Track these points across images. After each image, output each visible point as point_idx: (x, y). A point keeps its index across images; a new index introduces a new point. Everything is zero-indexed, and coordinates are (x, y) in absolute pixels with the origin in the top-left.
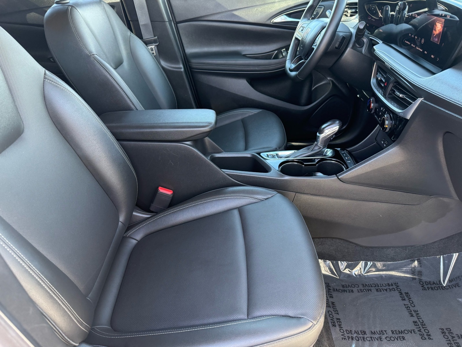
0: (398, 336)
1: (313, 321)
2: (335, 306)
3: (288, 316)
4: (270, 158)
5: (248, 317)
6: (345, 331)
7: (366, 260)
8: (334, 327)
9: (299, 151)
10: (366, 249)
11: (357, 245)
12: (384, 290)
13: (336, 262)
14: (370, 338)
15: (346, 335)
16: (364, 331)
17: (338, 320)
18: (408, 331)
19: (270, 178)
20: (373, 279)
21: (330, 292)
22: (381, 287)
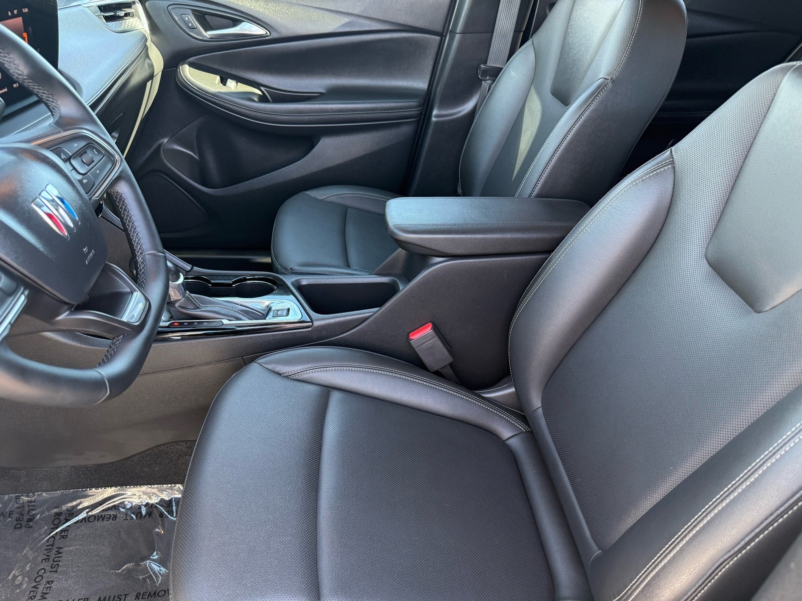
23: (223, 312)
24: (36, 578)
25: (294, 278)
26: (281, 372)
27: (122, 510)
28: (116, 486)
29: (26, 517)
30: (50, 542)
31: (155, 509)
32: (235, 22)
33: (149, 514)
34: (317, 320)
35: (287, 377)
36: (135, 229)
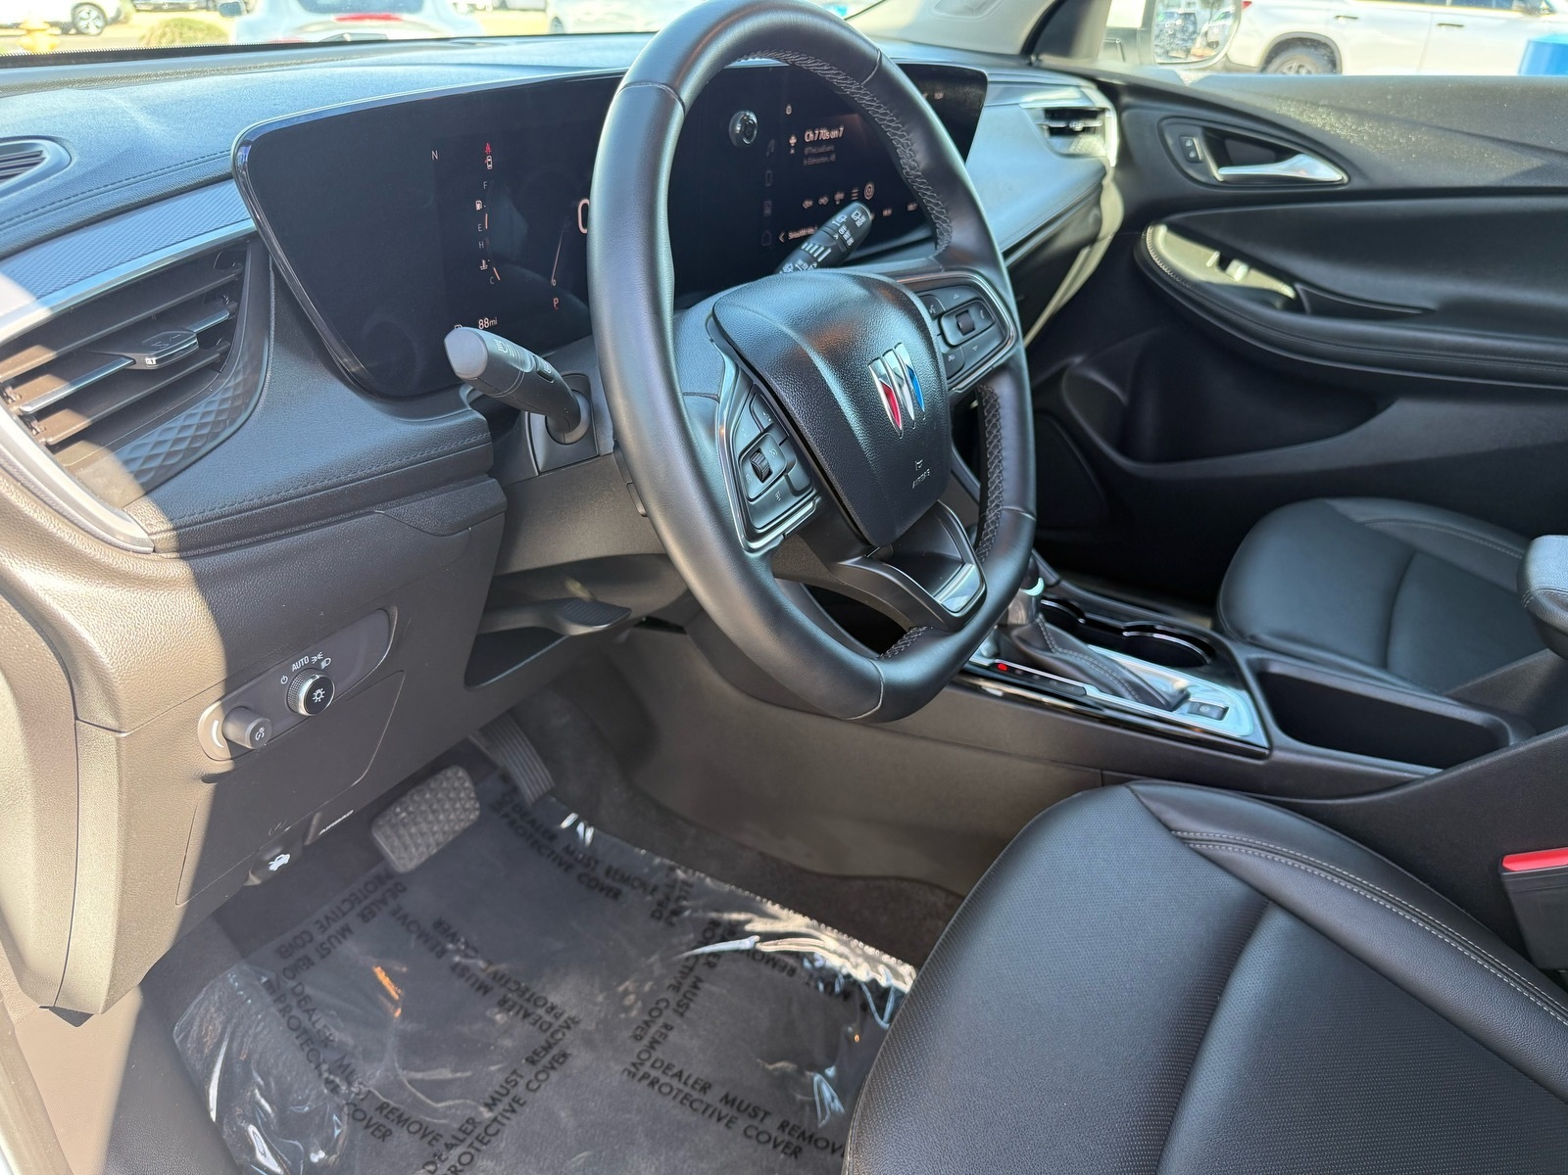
23: (1092, 672)
24: (653, 1011)
25: (1256, 654)
26: (1173, 825)
27: (807, 964)
28: (811, 918)
29: (672, 906)
30: (690, 963)
31: (856, 990)
32: (1282, 154)
33: (846, 995)
34: (1283, 749)
35: (1184, 841)
36: (1000, 462)
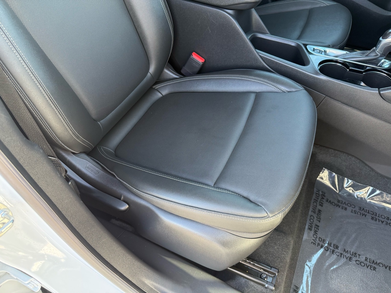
0: (370, 265)
1: (268, 213)
2: (320, 214)
3: (249, 200)
4: (315, 52)
5: (214, 185)
6: (318, 238)
7: (376, 187)
8: (309, 230)
9: (351, 53)
10: (380, 178)
11: (372, 170)
12: (380, 222)
13: (343, 178)
14: (340, 254)
15: (318, 241)
16: (337, 246)
17: (316, 227)
18: (384, 265)
19: (303, 72)
20: (373, 207)
21: (322, 200)
22: (379, 217)
